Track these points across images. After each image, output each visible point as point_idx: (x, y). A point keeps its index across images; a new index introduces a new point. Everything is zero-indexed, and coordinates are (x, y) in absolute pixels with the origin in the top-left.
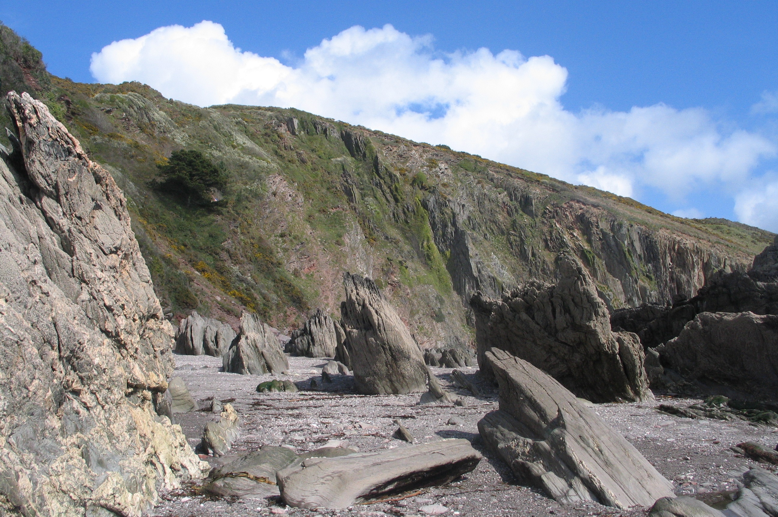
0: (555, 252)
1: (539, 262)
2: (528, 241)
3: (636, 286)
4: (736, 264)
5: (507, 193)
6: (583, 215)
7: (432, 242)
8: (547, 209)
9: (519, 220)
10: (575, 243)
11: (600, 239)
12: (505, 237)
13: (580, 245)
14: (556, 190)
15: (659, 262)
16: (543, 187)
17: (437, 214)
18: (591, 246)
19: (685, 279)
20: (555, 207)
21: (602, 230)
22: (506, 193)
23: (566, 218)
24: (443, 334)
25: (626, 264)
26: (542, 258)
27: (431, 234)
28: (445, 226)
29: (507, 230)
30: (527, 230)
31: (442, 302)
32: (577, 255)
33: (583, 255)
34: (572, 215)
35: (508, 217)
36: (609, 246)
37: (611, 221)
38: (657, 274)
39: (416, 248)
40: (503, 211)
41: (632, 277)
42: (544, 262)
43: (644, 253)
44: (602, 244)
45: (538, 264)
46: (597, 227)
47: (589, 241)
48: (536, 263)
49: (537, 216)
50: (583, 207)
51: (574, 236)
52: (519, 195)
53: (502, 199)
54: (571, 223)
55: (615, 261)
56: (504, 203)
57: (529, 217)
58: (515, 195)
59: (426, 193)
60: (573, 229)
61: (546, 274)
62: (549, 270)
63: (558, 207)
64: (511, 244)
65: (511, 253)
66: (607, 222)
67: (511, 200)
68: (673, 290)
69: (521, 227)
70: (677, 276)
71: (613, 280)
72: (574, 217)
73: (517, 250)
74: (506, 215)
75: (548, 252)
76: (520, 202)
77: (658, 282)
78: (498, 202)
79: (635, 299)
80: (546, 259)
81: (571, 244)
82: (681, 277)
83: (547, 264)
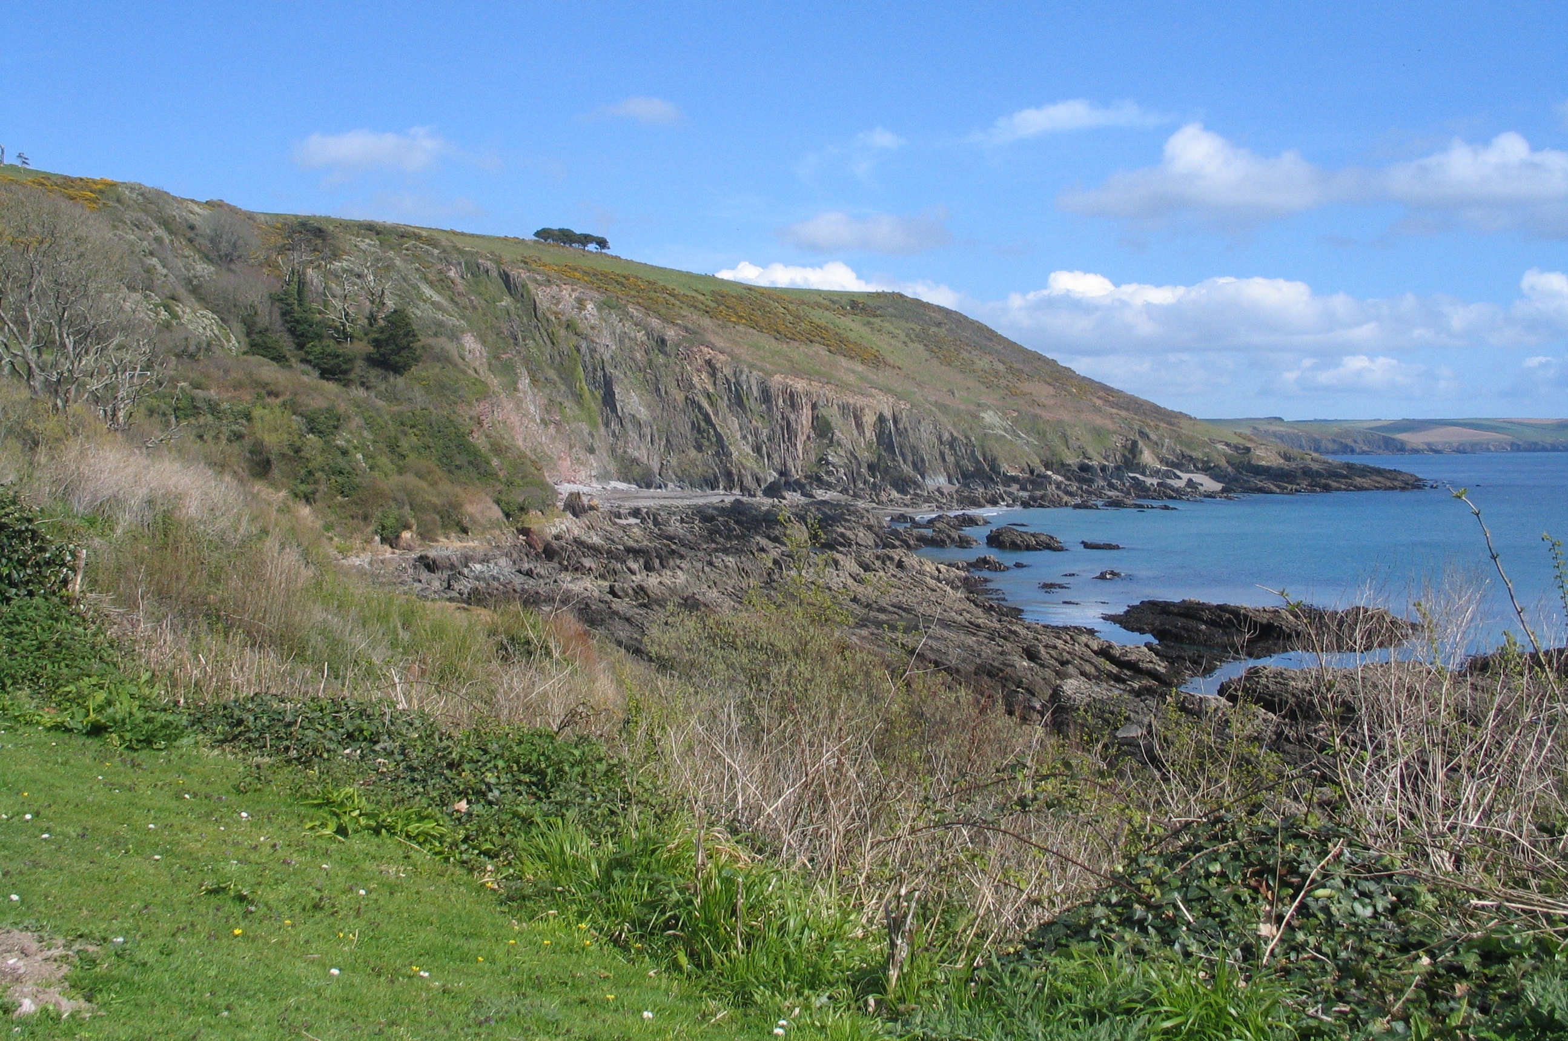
0: (685, 391)
1: (671, 400)
2: (662, 380)
6: (710, 360)
7: (584, 383)
8: (680, 351)
9: (655, 360)
10: (702, 385)
11: (723, 383)
12: (642, 375)
13: (706, 388)
14: (688, 332)
15: (772, 404)
16: (677, 328)
17: (587, 358)
18: (716, 389)
20: (687, 350)
21: (725, 375)
22: (644, 332)
23: (696, 361)
24: (595, 465)
25: (744, 406)
26: (674, 396)
27: (582, 375)
28: (595, 370)
29: (644, 367)
30: (662, 369)
31: (592, 436)
32: (703, 396)
33: (709, 396)
34: (701, 359)
35: (645, 356)
36: (730, 390)
37: (734, 367)
38: (769, 414)
39: (570, 387)
40: (641, 349)
42: (675, 400)
43: (760, 396)
44: (725, 388)
46: (722, 372)
47: (714, 384)
48: (668, 400)
49: (670, 357)
50: (711, 352)
51: (702, 379)
52: (655, 335)
53: (641, 338)
54: (700, 366)
55: (735, 403)
56: (642, 342)
57: (663, 357)
58: (653, 334)
59: (579, 338)
60: (701, 372)
61: (676, 411)
62: (679, 408)
63: (689, 350)
64: (647, 381)
65: (648, 391)
67: (649, 339)
69: (657, 367)
70: (787, 416)
73: (652, 388)
74: (643, 353)
75: (679, 391)
76: (657, 342)
78: (637, 340)
79: (749, 436)
80: (677, 397)
81: (698, 386)
82: (790, 416)
83: (677, 402)
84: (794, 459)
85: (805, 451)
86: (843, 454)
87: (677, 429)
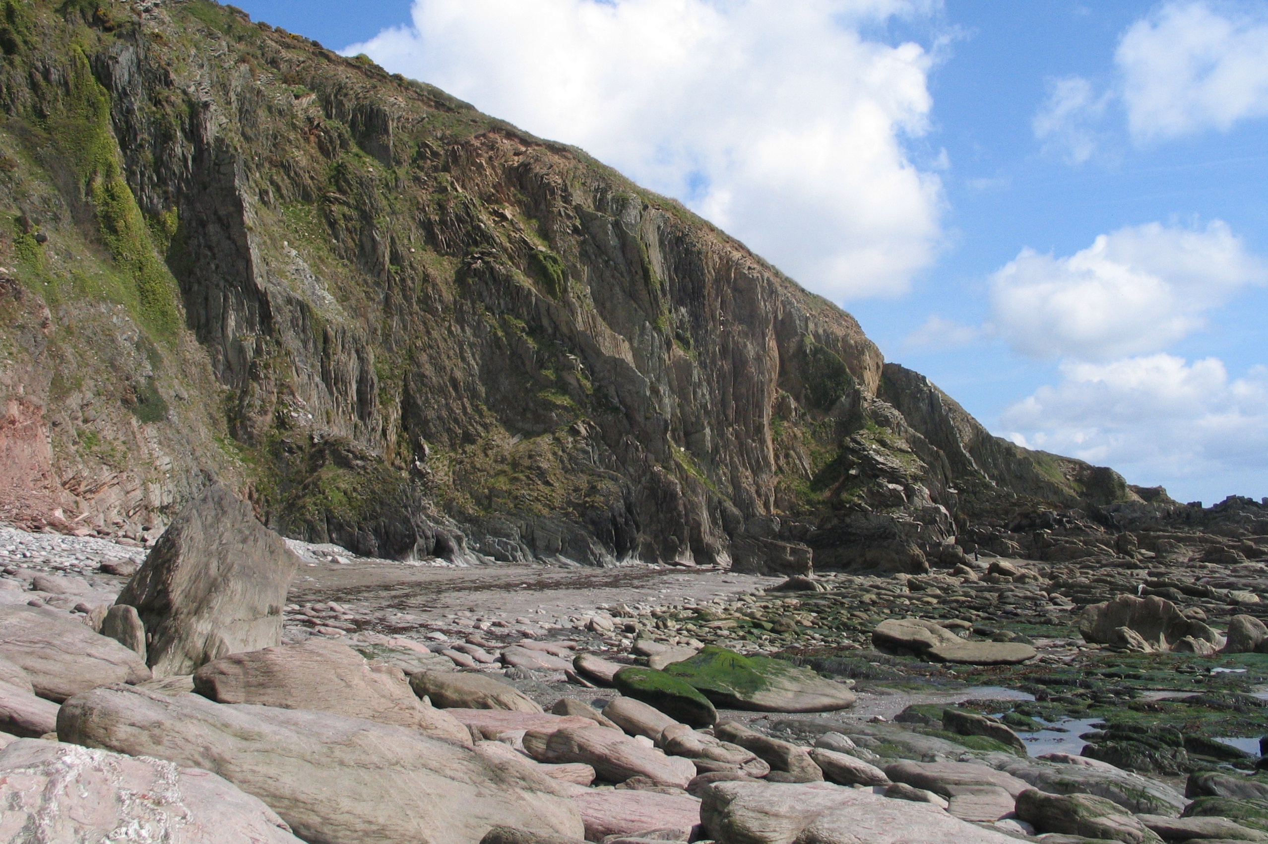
0: (453, 255)
1: (412, 279)
2: (383, 220)
3: (666, 357)
4: (824, 331)
5: (319, 97)
6: (526, 166)
7: (121, 180)
8: (427, 146)
9: (353, 165)
10: (509, 236)
11: (576, 230)
12: (314, 209)
13: (525, 242)
14: (443, 105)
15: (704, 305)
16: (411, 93)
17: (138, 102)
18: (552, 246)
19: (752, 353)
20: (448, 144)
21: (578, 208)
22: (314, 96)
23: (481, 174)
24: (164, 461)
25: (646, 297)
26: (420, 269)
27: (116, 157)
29: (320, 189)
30: (378, 193)
31: (154, 358)
32: (518, 267)
34: (493, 168)
35: (321, 158)
36: (601, 249)
37: (596, 190)
38: (697, 334)
39: (71, 192)
40: (307, 140)
41: (659, 331)
42: (426, 278)
43: (671, 279)
44: (582, 244)
45: (409, 282)
46: (566, 199)
47: (545, 234)
48: (403, 280)
49: (399, 163)
50: (523, 149)
51: (503, 217)
52: (349, 105)
53: (306, 111)
54: (494, 187)
55: (617, 289)
56: (310, 120)
57: (376, 163)
58: (340, 104)
59: (108, 38)
60: (498, 202)
61: (432, 311)
62: (441, 301)
63: (457, 143)
64: (333, 224)
65: (333, 250)
66: (585, 192)
67: (329, 116)
68: (724, 377)
69: (361, 184)
70: (736, 344)
71: (615, 338)
72: (499, 172)
73: (351, 244)
74: (315, 152)
75: (434, 255)
76: (353, 125)
77: (700, 354)
78: (294, 116)
80: (431, 271)
81: (499, 238)
82: (746, 346)
83: (435, 286)
84: (757, 470)
85: (784, 449)
86: (905, 446)
87: (440, 369)
